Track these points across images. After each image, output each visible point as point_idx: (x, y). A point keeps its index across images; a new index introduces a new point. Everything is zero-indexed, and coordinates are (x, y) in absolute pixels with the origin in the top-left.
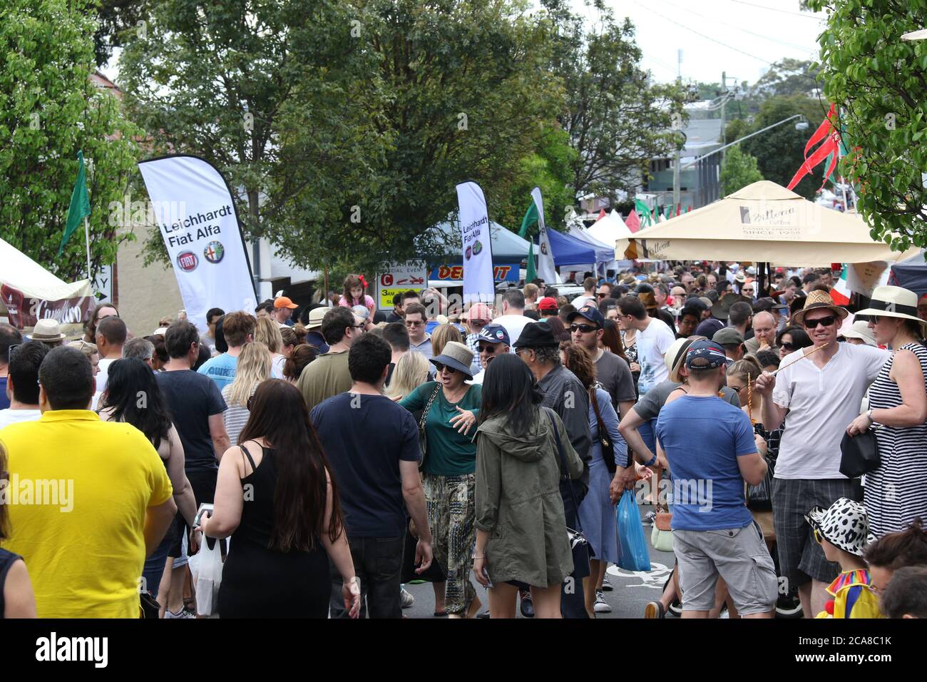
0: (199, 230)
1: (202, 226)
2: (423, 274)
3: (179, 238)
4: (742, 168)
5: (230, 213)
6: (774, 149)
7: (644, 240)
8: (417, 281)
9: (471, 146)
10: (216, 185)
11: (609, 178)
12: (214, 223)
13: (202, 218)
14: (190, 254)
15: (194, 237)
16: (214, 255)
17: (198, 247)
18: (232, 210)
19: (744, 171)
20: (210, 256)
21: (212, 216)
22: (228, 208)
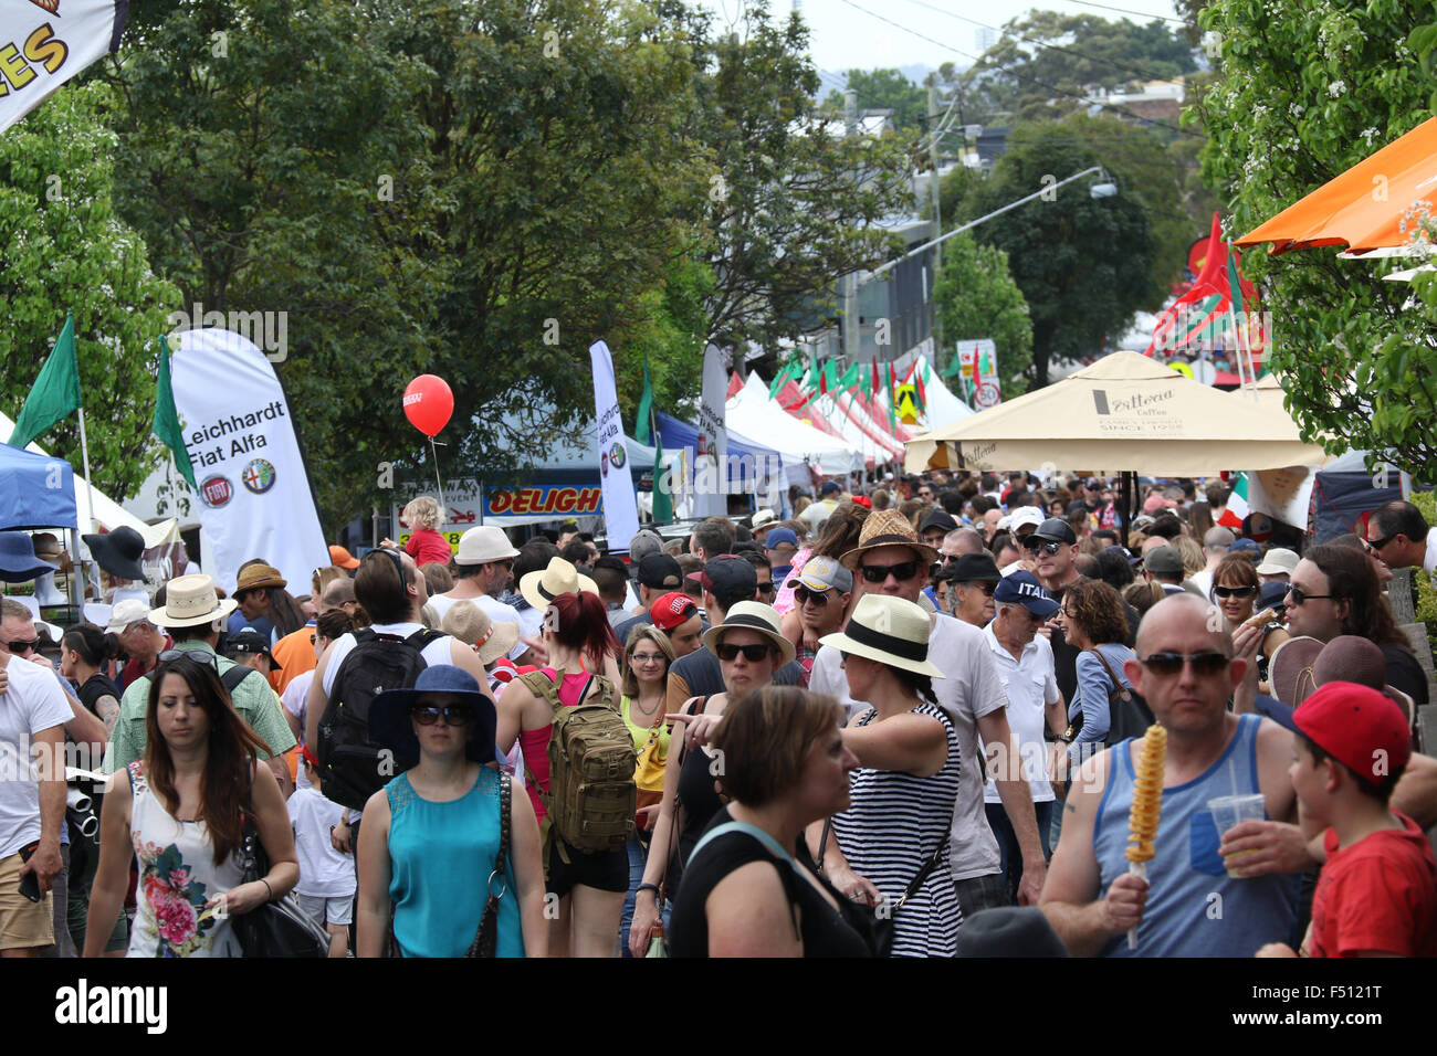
0: (234, 442)
1: (240, 434)
2: (474, 504)
3: (204, 455)
4: (978, 275)
5: (282, 414)
6: (1038, 229)
7: (958, 443)
8: (463, 517)
9: (565, 277)
10: (260, 371)
11: (760, 315)
12: (257, 430)
13: (238, 423)
14: (221, 479)
15: (227, 452)
16: (258, 480)
17: (232, 468)
18: (285, 409)
19: (981, 281)
20: (251, 483)
21: (253, 419)
22: (278, 406)
